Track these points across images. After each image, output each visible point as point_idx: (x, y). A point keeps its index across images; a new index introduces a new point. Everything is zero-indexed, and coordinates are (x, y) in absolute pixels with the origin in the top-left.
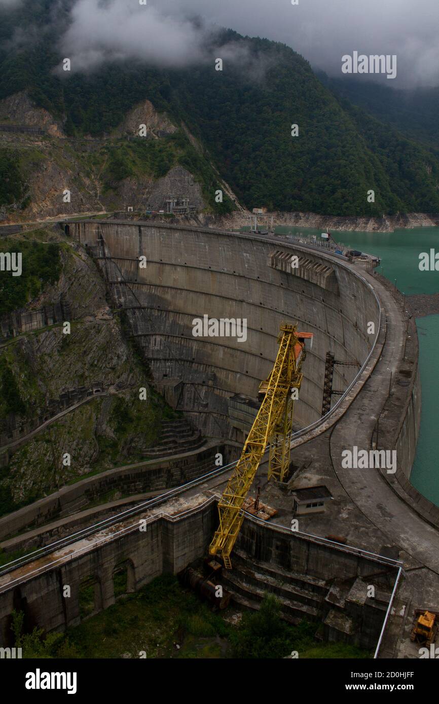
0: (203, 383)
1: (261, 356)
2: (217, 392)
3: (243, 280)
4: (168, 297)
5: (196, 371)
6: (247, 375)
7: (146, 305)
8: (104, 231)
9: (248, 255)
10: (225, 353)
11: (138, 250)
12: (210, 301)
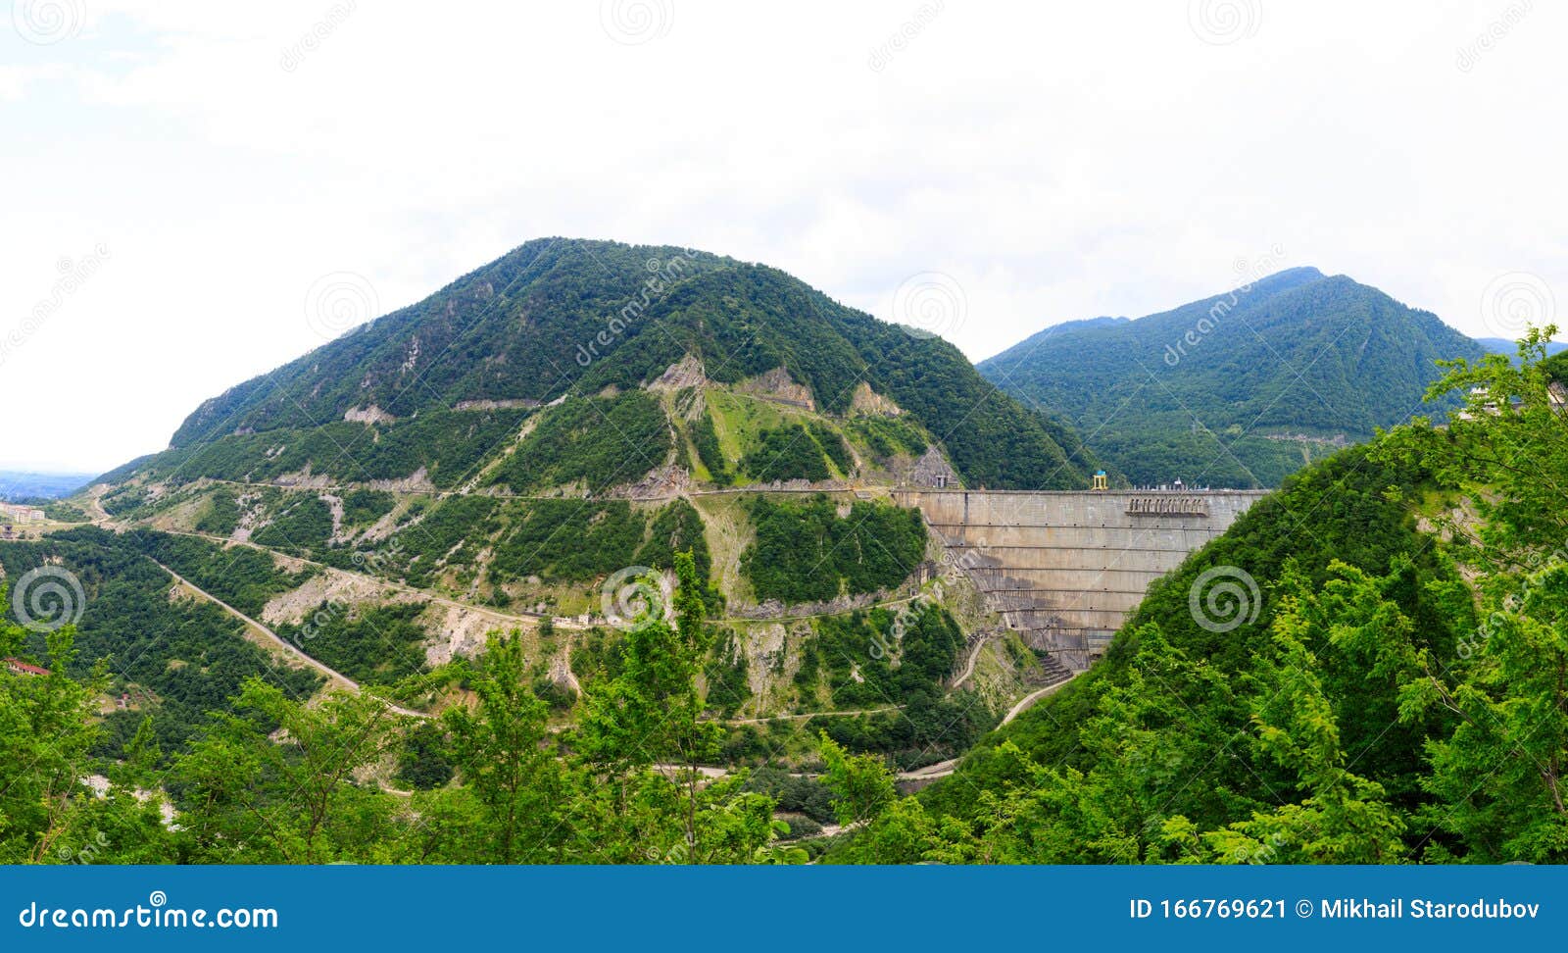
1: (1106, 591)
2: (1063, 632)
3: (1084, 530)
4: (999, 556)
5: (1039, 618)
6: (1091, 610)
9: (1093, 508)
10: (1066, 597)
11: (963, 516)
12: (1046, 554)
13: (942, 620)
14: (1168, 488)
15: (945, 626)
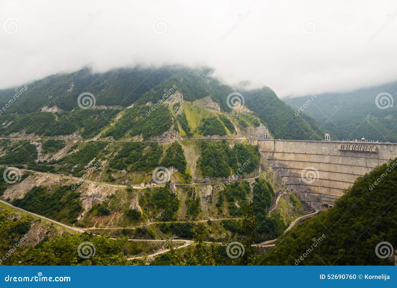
0: (305, 192)
1: (329, 180)
2: (311, 194)
3: (321, 156)
4: (287, 163)
5: (302, 188)
6: (323, 187)
7: (278, 167)
8: (259, 143)
9: (325, 147)
11: (273, 149)
12: (305, 164)
13: (266, 186)
14: (358, 141)
15: (268, 188)
